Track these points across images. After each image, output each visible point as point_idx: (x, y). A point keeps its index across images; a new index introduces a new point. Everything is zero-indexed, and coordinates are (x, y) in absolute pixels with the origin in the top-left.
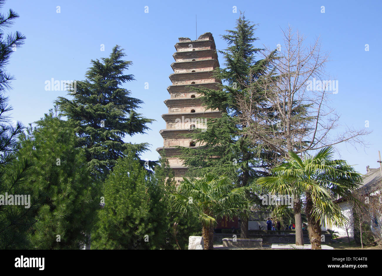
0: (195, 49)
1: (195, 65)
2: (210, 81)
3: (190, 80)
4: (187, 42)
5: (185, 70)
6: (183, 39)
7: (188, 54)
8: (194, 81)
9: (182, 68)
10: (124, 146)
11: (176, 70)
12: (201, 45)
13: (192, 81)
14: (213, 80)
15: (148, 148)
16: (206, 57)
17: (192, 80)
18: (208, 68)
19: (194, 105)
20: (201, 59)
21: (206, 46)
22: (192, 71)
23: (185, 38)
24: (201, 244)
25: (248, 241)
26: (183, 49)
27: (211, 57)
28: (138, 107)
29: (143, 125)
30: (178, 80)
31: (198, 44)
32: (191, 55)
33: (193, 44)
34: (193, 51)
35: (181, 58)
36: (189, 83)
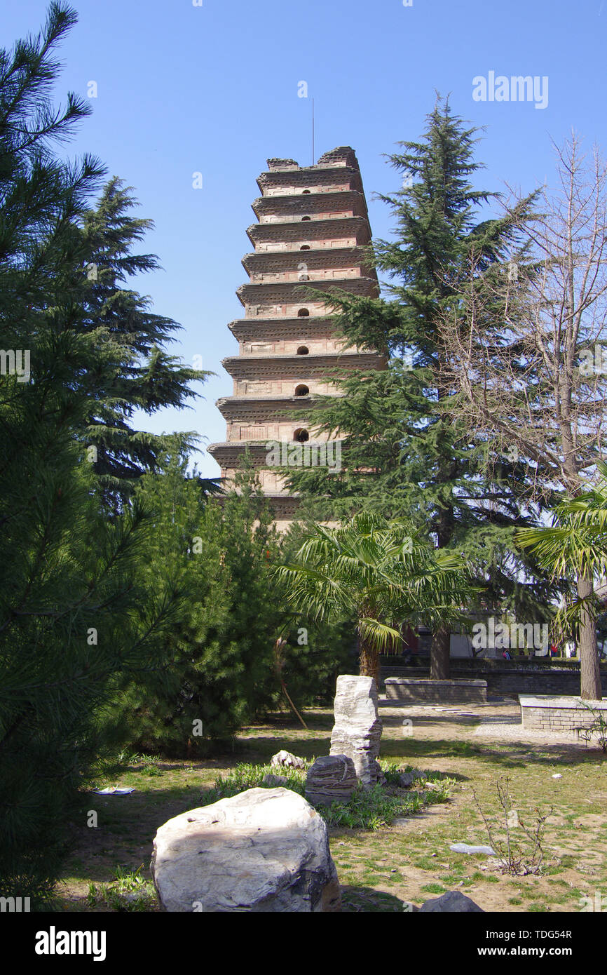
0: (308, 189)
1: (310, 233)
2: (349, 273)
3: (296, 270)
4: (289, 170)
5: (284, 243)
6: (279, 162)
7: (291, 203)
8: (307, 273)
9: (276, 240)
10: (136, 439)
11: (261, 243)
12: (324, 178)
15: (196, 445)
16: (338, 209)
18: (343, 239)
19: (307, 336)
20: (325, 217)
21: (337, 182)
22: (301, 246)
23: (283, 161)
24: (370, 697)
25: (449, 686)
26: (278, 189)
27: (352, 212)
28: (168, 339)
29: (182, 385)
30: (265, 271)
31: (317, 176)
32: (298, 204)
33: (305, 177)
34: (305, 194)
35: (273, 214)
36: (294, 277)
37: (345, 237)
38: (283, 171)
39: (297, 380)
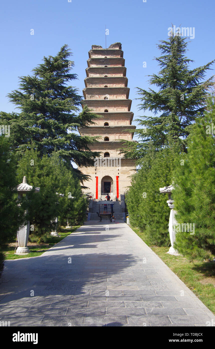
0: (106, 56)
1: (107, 71)
2: (121, 86)
3: (103, 84)
5: (99, 74)
6: (96, 46)
7: (101, 61)
8: (107, 85)
9: (96, 73)
11: (91, 74)
12: (112, 53)
13: (105, 85)
14: (123, 85)
16: (117, 64)
17: (105, 83)
19: (107, 106)
20: (112, 66)
21: (116, 55)
22: (105, 76)
23: (98, 46)
26: (96, 56)
27: (121, 65)
30: (92, 83)
31: (110, 52)
32: (103, 61)
33: (105, 52)
34: (106, 58)
35: (95, 64)
36: (102, 86)
37: (119, 73)
38: (98, 49)
39: (105, 121)
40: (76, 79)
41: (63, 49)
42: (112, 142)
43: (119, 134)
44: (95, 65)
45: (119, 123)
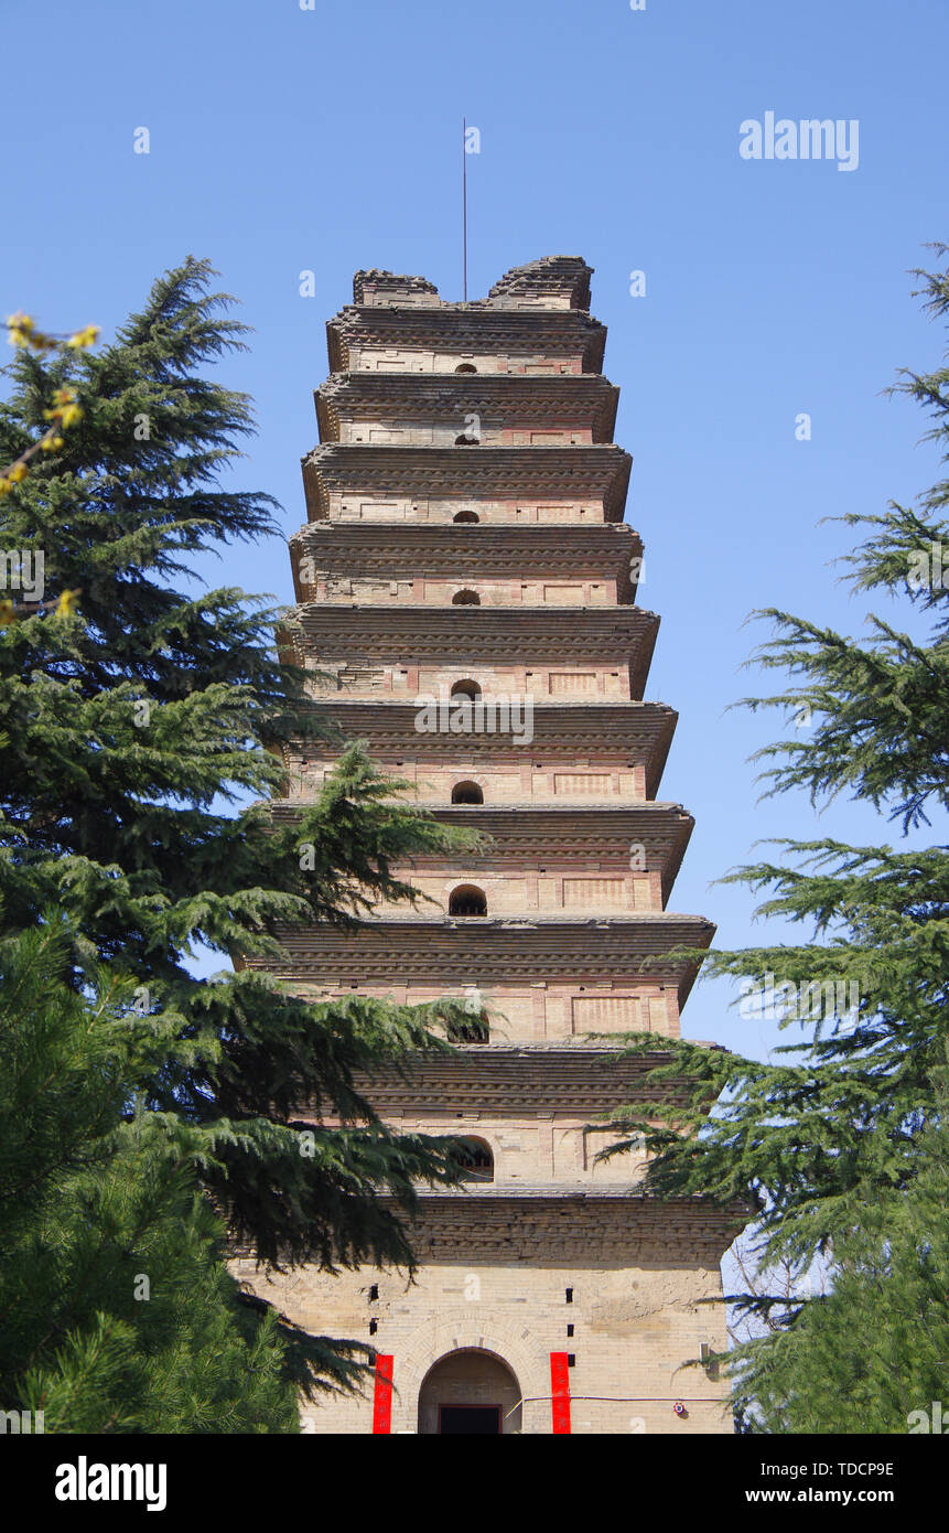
0: (471, 362)
1: (480, 478)
2: (587, 594)
3: (442, 574)
4: (414, 306)
5: (408, 501)
6: (392, 280)
7: (429, 394)
8: (472, 585)
9: (389, 490)
11: (344, 495)
12: (518, 335)
13: (455, 587)
14: (602, 591)
16: (553, 423)
17: (459, 574)
18: (570, 504)
19: (478, 754)
20: (518, 439)
21: (550, 349)
22: (455, 512)
23: (401, 280)
26: (390, 354)
27: (589, 433)
30: (357, 572)
31: (497, 329)
32: (447, 400)
33: (464, 327)
34: (467, 374)
35: (377, 420)
36: (438, 594)
37: (576, 496)
38: (402, 305)
39: (454, 873)
40: (265, 529)
41: (170, 296)
42: (517, 1051)
43: (574, 990)
44: (377, 426)
45: (570, 897)
